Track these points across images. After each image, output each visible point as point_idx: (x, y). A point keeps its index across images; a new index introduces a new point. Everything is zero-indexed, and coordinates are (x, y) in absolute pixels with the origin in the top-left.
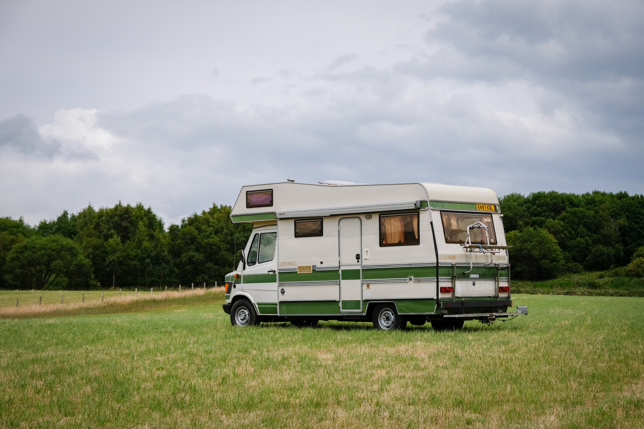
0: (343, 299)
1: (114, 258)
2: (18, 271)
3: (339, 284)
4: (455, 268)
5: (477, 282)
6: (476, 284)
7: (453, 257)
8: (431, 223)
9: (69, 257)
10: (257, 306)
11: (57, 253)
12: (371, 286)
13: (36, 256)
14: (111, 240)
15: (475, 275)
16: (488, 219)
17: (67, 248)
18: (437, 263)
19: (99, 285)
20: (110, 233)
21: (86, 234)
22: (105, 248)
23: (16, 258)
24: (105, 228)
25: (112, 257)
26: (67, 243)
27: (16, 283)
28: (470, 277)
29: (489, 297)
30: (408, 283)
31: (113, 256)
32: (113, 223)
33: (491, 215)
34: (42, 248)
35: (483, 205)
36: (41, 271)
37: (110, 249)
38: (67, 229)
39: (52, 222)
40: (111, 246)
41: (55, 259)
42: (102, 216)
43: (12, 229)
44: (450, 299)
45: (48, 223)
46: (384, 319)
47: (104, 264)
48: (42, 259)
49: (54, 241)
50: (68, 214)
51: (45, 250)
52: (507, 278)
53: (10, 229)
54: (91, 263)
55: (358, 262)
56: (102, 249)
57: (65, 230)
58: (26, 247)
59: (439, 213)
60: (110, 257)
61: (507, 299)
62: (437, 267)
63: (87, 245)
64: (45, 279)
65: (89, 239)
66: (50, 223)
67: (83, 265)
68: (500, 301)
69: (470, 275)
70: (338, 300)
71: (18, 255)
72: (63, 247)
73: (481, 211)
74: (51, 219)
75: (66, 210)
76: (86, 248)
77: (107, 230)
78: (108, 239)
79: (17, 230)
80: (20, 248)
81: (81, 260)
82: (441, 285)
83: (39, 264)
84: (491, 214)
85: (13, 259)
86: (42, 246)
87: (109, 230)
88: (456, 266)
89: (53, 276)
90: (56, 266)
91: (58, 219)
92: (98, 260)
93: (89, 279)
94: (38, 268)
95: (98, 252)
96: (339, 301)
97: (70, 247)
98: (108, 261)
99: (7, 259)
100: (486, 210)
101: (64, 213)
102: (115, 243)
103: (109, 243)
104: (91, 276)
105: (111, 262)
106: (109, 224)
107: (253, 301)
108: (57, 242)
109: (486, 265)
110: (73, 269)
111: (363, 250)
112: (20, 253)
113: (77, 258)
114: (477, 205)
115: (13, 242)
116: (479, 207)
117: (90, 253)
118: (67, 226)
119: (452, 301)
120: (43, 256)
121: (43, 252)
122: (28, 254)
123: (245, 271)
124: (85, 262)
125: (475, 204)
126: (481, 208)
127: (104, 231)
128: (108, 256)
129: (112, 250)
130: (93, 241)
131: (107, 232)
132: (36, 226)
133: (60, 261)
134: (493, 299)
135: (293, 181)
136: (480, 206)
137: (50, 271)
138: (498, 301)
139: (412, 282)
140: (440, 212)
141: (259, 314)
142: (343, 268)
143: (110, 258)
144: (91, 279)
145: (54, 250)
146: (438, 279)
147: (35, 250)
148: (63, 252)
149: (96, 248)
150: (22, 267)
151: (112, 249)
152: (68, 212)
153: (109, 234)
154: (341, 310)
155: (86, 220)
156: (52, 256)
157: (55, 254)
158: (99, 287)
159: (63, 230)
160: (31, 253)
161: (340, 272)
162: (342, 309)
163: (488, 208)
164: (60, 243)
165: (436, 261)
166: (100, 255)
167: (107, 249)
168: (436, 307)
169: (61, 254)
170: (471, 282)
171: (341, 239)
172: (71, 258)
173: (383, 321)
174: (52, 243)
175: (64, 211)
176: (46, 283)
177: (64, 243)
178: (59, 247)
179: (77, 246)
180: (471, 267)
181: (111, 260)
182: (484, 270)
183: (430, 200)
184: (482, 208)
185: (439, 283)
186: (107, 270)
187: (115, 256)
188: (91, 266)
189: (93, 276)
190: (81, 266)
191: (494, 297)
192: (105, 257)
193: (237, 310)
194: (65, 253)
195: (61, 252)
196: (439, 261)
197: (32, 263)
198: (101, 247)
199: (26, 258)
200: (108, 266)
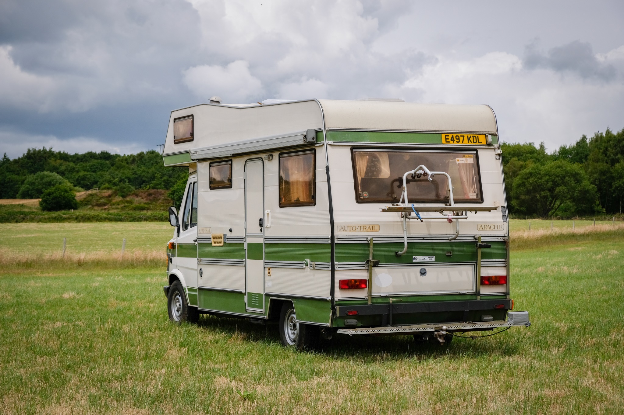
0: (249, 291)
1: (620, 183)
2: (523, 197)
3: (245, 266)
4: (371, 247)
5: (428, 269)
6: (427, 273)
7: (373, 227)
8: (327, 168)
9: (573, 183)
10: (187, 292)
11: (562, 179)
12: (273, 271)
13: (540, 182)
14: (617, 165)
15: (427, 257)
16: (468, 159)
17: (571, 173)
18: (333, 238)
19: (604, 211)
20: (616, 157)
21: (593, 159)
22: (612, 173)
23: (522, 184)
24: (613, 153)
25: (618, 182)
26: (572, 169)
27: (522, 209)
28: (414, 261)
29: (460, 294)
30: (305, 270)
31: (620, 181)
32: (620, 147)
33: (475, 152)
34: (547, 175)
35: (457, 135)
36: (545, 197)
37: (617, 174)
38: (584, 154)
39: (572, 147)
40: (617, 171)
41: (558, 185)
42: (610, 140)
43: (527, 155)
44: (364, 299)
45: (567, 148)
46: (291, 326)
47: (611, 189)
48: (546, 185)
49: (559, 167)
50: (587, 139)
51: (550, 176)
52: (503, 260)
53: (524, 155)
54: (596, 189)
55: (261, 230)
56: (608, 175)
57: (582, 155)
58: (531, 174)
59: (348, 151)
60: (616, 182)
61: (504, 297)
62: (333, 245)
63: (593, 171)
64: (550, 206)
65: (596, 164)
66: (569, 148)
67: (587, 191)
68: (482, 302)
69: (414, 257)
70: (243, 291)
71: (524, 180)
72: (567, 172)
73: (451, 145)
74: (571, 144)
75: (585, 134)
76: (592, 173)
77: (614, 155)
78: (615, 164)
79: (531, 155)
80: (526, 174)
81: (585, 185)
82: (340, 276)
83: (543, 190)
84: (475, 149)
85: (519, 186)
86: (546, 172)
87: (617, 154)
88: (374, 242)
89: (558, 203)
90: (560, 192)
91: (577, 144)
92: (604, 186)
93: (594, 205)
94: (543, 194)
95: (604, 177)
96: (245, 294)
97: (574, 172)
98: (614, 187)
99: (513, 185)
100: (466, 144)
101: (583, 138)
102: (621, 168)
103: (616, 168)
104: (595, 202)
105: (617, 188)
106: (616, 149)
107: (184, 284)
108: (562, 167)
109: (451, 240)
110: (577, 195)
111: (266, 212)
112: (525, 179)
113: (581, 184)
114: (443, 136)
115: (522, 167)
116: (446, 139)
117: (596, 179)
118: (584, 151)
119: (367, 303)
120: (547, 181)
121: (547, 177)
122: (532, 181)
123: (179, 238)
124: (589, 188)
125: (439, 133)
126: (453, 140)
127: (611, 156)
128: (614, 181)
129: (618, 176)
130: (599, 166)
131: (614, 157)
132: (556, 151)
133: (564, 188)
134: (468, 298)
135: (218, 102)
136: (450, 137)
137: (555, 197)
138: (479, 302)
139: (308, 269)
140: (352, 149)
141: (189, 305)
142: (249, 240)
143: (616, 184)
144: (595, 205)
145: (557, 176)
146: (333, 266)
147: (540, 176)
148: (567, 178)
149: (603, 173)
150: (528, 192)
151: (618, 174)
152: (587, 137)
153: (616, 159)
154: (247, 308)
155: (597, 145)
156: (557, 181)
157: (559, 180)
158: (604, 213)
159: (580, 155)
160: (536, 179)
161: (246, 247)
162: (249, 306)
163: (469, 139)
164: (564, 168)
165: (330, 235)
166: (606, 180)
167: (614, 175)
168: (331, 315)
169: (565, 180)
170: (418, 269)
171: (247, 193)
172: (575, 183)
173: (289, 328)
174: (557, 169)
175: (583, 136)
176: (552, 208)
177: (569, 168)
178: (564, 173)
179: (582, 172)
180: (406, 244)
181: (617, 185)
182: (448, 248)
183: (327, 129)
184: (456, 140)
185: (336, 272)
186: (613, 196)
187: (621, 181)
188: (596, 192)
189: (597, 203)
190: (585, 192)
191: (472, 295)
192: (612, 183)
193: (173, 297)
194: (569, 179)
195: (565, 177)
196: (336, 234)
197: (538, 188)
198: (607, 172)
199: (531, 184)
200: (614, 192)
